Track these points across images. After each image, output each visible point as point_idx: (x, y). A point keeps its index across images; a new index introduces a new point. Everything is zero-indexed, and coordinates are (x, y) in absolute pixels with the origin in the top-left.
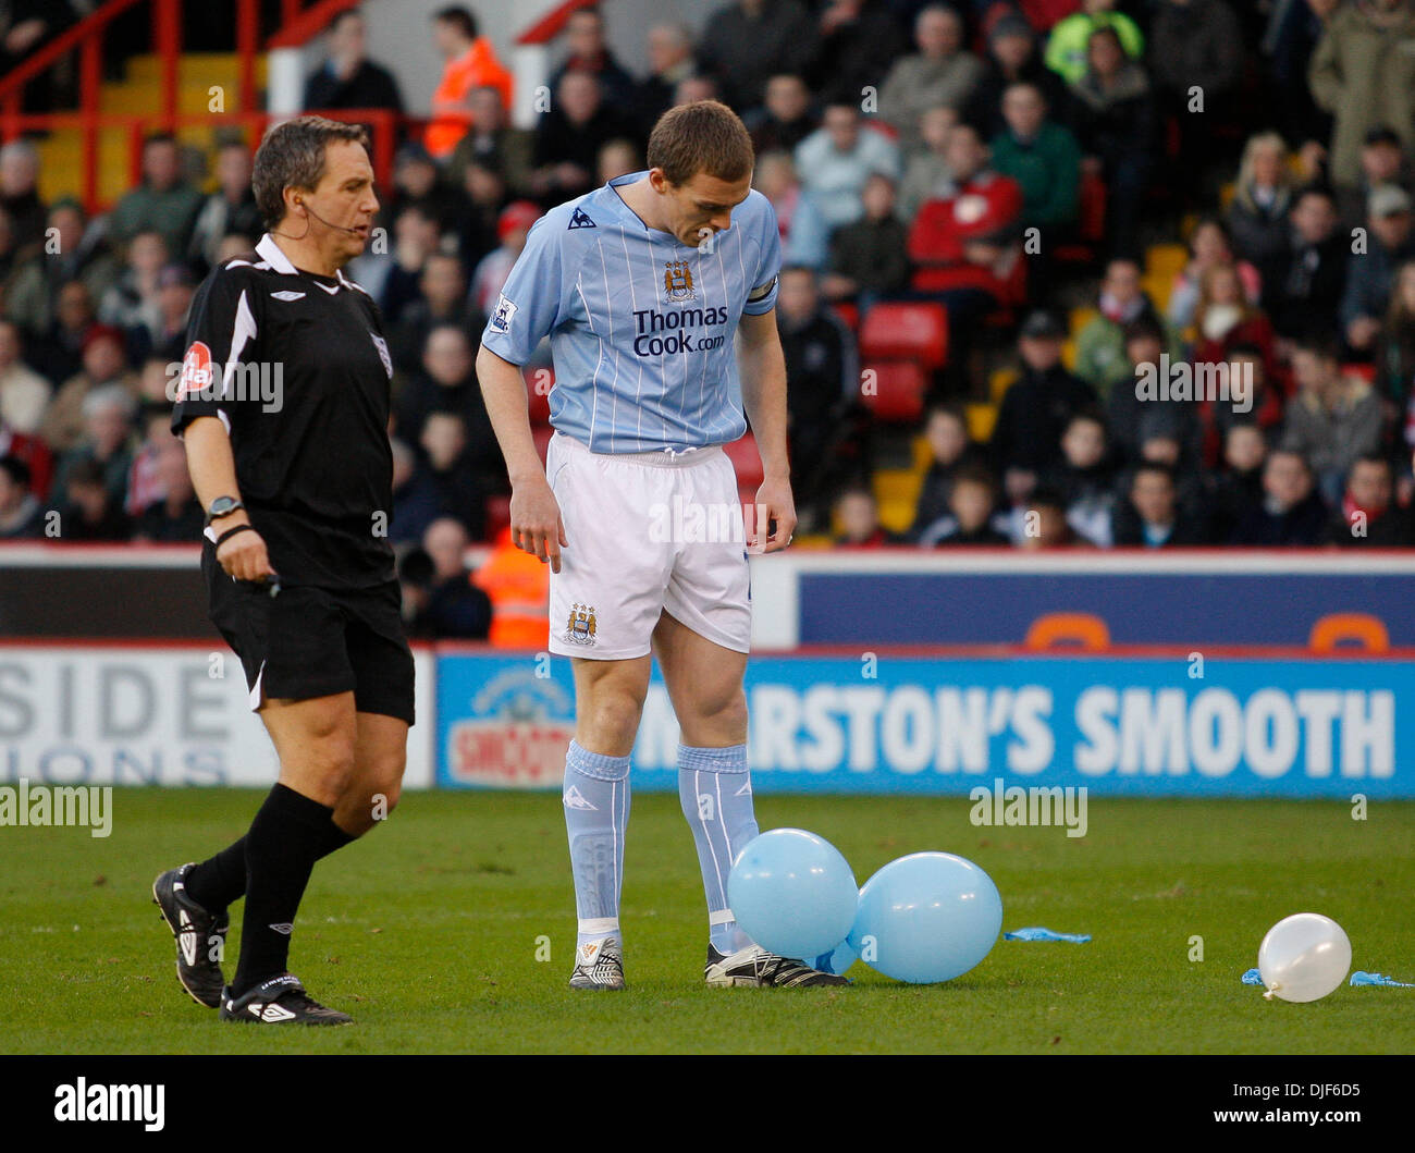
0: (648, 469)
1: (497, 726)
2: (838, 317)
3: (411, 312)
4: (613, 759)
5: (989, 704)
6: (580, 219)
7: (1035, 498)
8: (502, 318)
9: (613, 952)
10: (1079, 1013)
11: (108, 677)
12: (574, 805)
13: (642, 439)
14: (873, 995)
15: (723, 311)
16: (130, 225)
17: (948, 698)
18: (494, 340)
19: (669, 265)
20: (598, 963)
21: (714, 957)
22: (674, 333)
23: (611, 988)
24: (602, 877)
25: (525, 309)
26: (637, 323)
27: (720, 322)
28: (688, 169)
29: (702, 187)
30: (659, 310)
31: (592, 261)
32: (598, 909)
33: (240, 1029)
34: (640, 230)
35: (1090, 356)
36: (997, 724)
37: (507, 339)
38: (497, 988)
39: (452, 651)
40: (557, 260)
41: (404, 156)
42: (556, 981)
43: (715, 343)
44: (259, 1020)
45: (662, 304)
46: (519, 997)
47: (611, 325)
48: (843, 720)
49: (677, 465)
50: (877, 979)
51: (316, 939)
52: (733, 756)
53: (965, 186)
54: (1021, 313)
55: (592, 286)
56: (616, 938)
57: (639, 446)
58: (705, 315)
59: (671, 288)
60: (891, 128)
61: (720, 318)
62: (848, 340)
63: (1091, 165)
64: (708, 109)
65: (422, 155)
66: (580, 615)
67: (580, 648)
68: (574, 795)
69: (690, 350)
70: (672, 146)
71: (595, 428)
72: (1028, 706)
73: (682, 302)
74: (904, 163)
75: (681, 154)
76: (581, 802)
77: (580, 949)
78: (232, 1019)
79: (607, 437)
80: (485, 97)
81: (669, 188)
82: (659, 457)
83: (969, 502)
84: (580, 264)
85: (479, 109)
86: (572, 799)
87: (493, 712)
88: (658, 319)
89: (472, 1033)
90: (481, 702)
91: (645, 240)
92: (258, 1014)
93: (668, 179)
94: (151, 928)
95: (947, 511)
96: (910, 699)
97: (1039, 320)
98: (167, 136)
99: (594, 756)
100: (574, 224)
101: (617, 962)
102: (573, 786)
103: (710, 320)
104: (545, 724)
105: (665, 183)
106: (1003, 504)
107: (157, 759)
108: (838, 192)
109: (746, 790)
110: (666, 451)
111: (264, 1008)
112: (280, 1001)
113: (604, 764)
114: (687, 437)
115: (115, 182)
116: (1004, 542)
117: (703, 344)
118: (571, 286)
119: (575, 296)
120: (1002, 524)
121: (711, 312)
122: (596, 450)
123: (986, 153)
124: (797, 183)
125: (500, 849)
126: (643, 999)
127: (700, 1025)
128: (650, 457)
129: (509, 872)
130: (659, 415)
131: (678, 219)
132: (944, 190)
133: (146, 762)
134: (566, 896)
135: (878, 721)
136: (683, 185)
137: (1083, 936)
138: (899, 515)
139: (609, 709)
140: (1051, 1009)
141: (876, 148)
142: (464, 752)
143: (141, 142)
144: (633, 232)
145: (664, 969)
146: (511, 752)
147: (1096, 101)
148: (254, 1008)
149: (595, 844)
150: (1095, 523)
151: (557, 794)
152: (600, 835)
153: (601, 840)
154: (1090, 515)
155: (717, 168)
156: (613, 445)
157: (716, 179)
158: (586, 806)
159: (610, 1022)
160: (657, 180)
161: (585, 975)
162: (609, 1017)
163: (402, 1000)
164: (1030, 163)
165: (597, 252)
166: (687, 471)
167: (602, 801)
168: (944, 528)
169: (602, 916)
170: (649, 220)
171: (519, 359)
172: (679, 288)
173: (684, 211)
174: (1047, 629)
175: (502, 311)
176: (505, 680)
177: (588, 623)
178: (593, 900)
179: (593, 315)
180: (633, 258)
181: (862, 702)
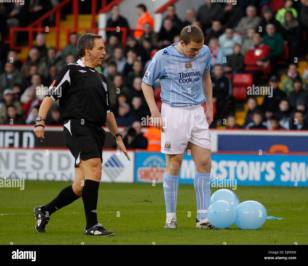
0: (184, 110)
1: (149, 169)
2: (228, 76)
3: (130, 74)
4: (174, 176)
5: (261, 165)
6: (165, 53)
7: (272, 118)
8: (147, 75)
9: (174, 221)
10: (280, 236)
11: (60, 156)
12: (166, 187)
13: (182, 103)
14: (234, 231)
15: (199, 72)
16: (66, 53)
17: (252, 164)
18: (145, 79)
19: (186, 62)
20: (171, 223)
21: (197, 221)
22: (188, 78)
23: (173, 229)
24: (172, 203)
25: (152, 73)
26: (179, 76)
27: (198, 75)
28: (189, 40)
29: (192, 45)
30: (184, 73)
31: (168, 62)
32: (171, 211)
33: (89, 237)
34: (179, 55)
35: (285, 86)
36: (263, 170)
37: (148, 80)
38: (148, 228)
39: (138, 151)
40: (160, 62)
41: (129, 38)
42: (161, 227)
43: (197, 80)
44: (93, 234)
45: (185, 71)
46: (153, 230)
47: (173, 76)
48: (227, 168)
49: (190, 109)
50: (234, 227)
51: (107, 217)
52: (207, 175)
53: (257, 47)
54: (269, 76)
55: (168, 68)
56: (175, 217)
57: (182, 105)
58: (195, 73)
59: (187, 67)
60: (240, 34)
61: (198, 74)
62: (230, 81)
63: (286, 42)
64: (193, 27)
65: (133, 38)
66: (167, 144)
67: (167, 152)
68: (165, 184)
69: (192, 81)
70: (185, 35)
71: (171, 101)
72: (270, 166)
73: (190, 71)
74: (243, 41)
75: (187, 37)
76: (167, 186)
77: (167, 220)
78: (87, 235)
79: (174, 103)
80: (147, 25)
81: (185, 45)
82: (186, 107)
83: (257, 118)
84: (166, 63)
85: (146, 28)
86: (165, 186)
87: (148, 165)
88: (184, 75)
89: (142, 238)
90: (145, 163)
91: (180, 57)
92: (93, 233)
93: (184, 43)
94: (69, 214)
95: (252, 121)
96: (243, 164)
97: (274, 78)
98: (75, 33)
99: (170, 175)
100: (164, 54)
101: (175, 223)
102: (165, 182)
103: (196, 74)
104: (160, 168)
105: (184, 44)
106: (265, 119)
107: (71, 175)
108: (228, 48)
109: (209, 184)
110: (188, 106)
111: (94, 231)
112: (98, 230)
113: (172, 177)
114: (192, 102)
115: (63, 43)
116: (265, 128)
117: (195, 80)
118: (164, 68)
119: (165, 70)
120: (264, 124)
121: (196, 73)
122: (172, 106)
123: (262, 39)
124: (219, 46)
125: (149, 196)
126: (181, 231)
127: (194, 237)
128: (184, 107)
129: (151, 202)
130: (186, 97)
131: (187, 52)
132: (252, 48)
133: (69, 176)
134: (164, 207)
135: (236, 168)
136: (188, 44)
137: (282, 218)
138: (241, 122)
139: (173, 165)
140: (274, 235)
141: (237, 38)
142: (141, 174)
143: (69, 34)
144: (177, 55)
145: (186, 225)
146: (152, 175)
147: (287, 28)
148: (92, 232)
149: (170, 196)
150: (286, 124)
151: (162, 184)
152: (171, 194)
153: (171, 195)
154: (285, 122)
155: (195, 40)
156: (175, 105)
157: (195, 43)
158: (168, 187)
159: (173, 237)
160: (182, 43)
161: (167, 226)
162: (173, 235)
163: (126, 231)
164: (272, 42)
165: (169, 60)
166: (193, 111)
167: (171, 186)
168: (251, 124)
169: (172, 212)
170: (181, 53)
171: (151, 84)
172: (189, 67)
173: (188, 50)
174: (274, 148)
175: (147, 73)
176: (151, 158)
177: (169, 146)
178: (170, 208)
179: (169, 74)
180: (178, 61)
181: (232, 164)
